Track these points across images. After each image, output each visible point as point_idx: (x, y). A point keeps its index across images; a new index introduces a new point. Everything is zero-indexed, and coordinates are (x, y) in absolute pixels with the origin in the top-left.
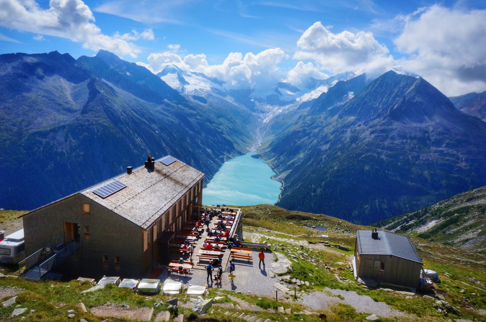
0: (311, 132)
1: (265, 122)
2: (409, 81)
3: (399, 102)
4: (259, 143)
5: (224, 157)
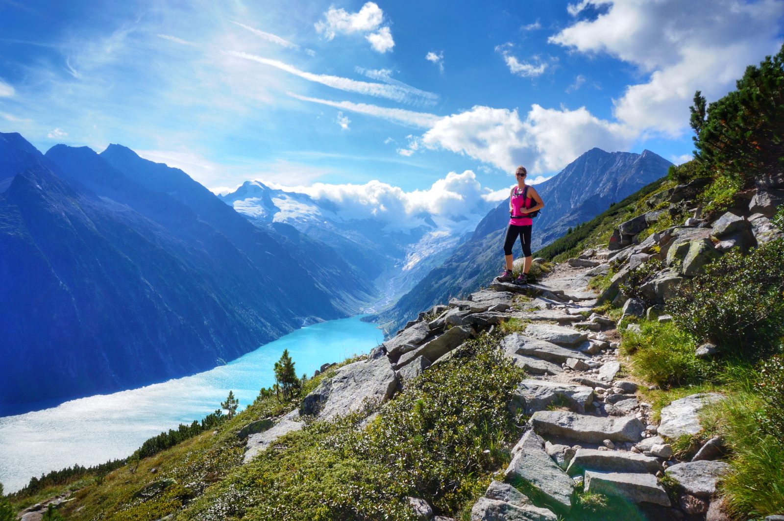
0: (458, 266)
1: (405, 270)
2: (627, 160)
3: (605, 190)
4: (387, 302)
5: (305, 319)
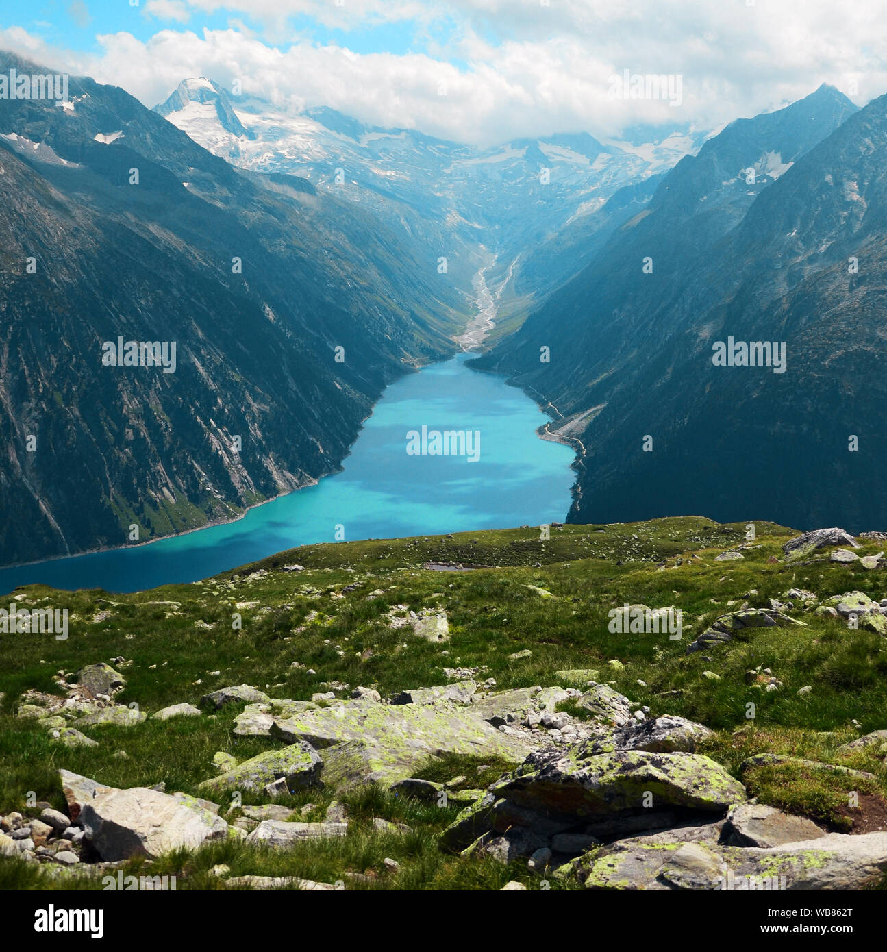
5: (383, 367)
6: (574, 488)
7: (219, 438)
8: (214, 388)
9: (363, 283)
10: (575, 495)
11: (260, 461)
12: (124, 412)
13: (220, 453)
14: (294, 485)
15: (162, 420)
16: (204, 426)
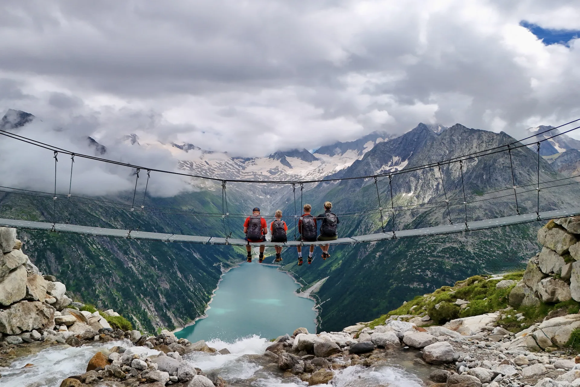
5: (220, 264)
6: (318, 318)
7: (145, 303)
8: (141, 278)
9: (208, 225)
10: (318, 321)
11: (166, 313)
12: (97, 293)
13: (146, 310)
14: (182, 324)
15: (116, 296)
16: (137, 297)
